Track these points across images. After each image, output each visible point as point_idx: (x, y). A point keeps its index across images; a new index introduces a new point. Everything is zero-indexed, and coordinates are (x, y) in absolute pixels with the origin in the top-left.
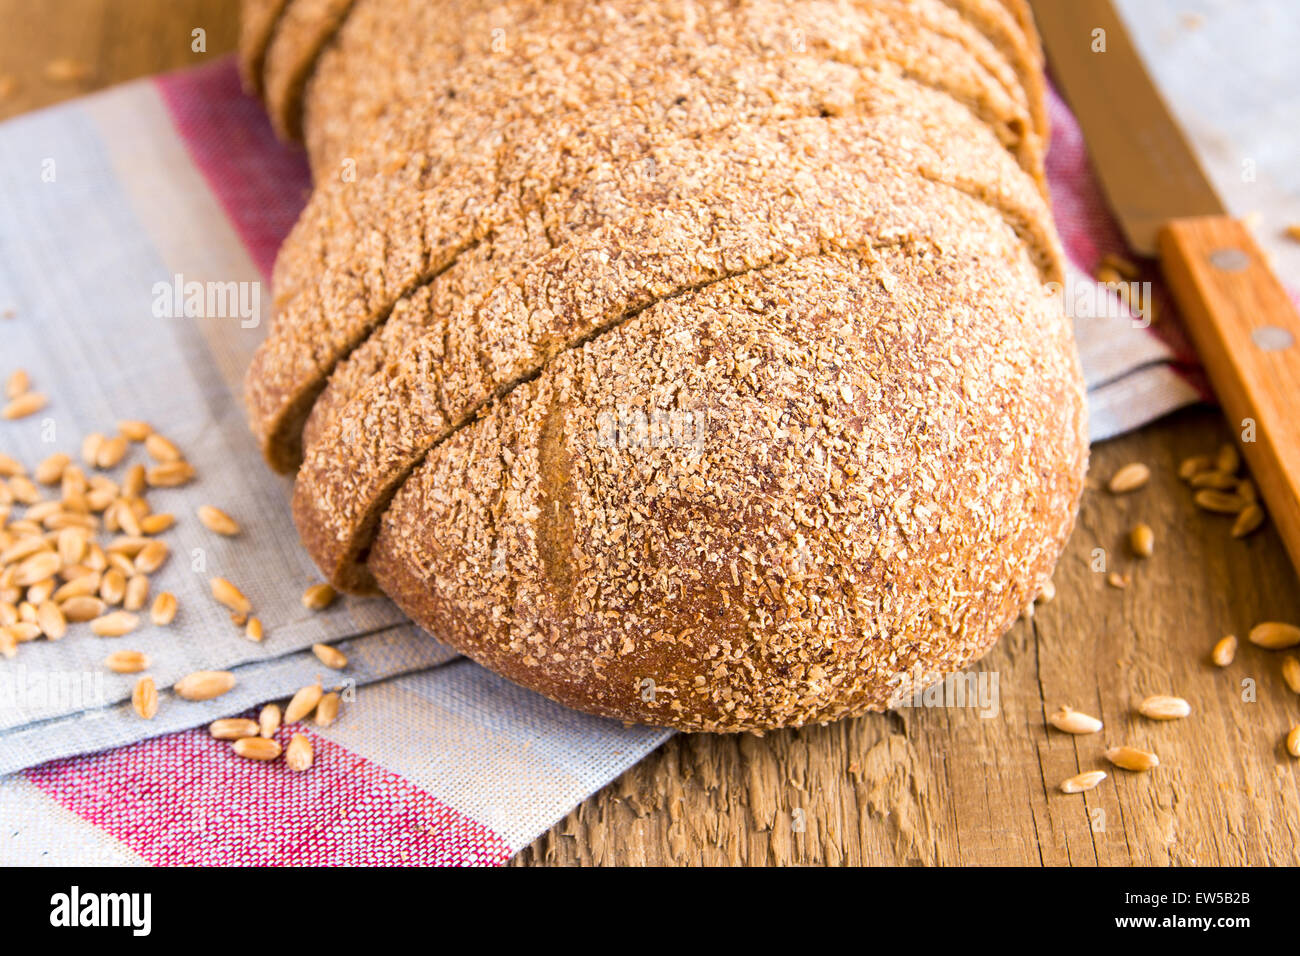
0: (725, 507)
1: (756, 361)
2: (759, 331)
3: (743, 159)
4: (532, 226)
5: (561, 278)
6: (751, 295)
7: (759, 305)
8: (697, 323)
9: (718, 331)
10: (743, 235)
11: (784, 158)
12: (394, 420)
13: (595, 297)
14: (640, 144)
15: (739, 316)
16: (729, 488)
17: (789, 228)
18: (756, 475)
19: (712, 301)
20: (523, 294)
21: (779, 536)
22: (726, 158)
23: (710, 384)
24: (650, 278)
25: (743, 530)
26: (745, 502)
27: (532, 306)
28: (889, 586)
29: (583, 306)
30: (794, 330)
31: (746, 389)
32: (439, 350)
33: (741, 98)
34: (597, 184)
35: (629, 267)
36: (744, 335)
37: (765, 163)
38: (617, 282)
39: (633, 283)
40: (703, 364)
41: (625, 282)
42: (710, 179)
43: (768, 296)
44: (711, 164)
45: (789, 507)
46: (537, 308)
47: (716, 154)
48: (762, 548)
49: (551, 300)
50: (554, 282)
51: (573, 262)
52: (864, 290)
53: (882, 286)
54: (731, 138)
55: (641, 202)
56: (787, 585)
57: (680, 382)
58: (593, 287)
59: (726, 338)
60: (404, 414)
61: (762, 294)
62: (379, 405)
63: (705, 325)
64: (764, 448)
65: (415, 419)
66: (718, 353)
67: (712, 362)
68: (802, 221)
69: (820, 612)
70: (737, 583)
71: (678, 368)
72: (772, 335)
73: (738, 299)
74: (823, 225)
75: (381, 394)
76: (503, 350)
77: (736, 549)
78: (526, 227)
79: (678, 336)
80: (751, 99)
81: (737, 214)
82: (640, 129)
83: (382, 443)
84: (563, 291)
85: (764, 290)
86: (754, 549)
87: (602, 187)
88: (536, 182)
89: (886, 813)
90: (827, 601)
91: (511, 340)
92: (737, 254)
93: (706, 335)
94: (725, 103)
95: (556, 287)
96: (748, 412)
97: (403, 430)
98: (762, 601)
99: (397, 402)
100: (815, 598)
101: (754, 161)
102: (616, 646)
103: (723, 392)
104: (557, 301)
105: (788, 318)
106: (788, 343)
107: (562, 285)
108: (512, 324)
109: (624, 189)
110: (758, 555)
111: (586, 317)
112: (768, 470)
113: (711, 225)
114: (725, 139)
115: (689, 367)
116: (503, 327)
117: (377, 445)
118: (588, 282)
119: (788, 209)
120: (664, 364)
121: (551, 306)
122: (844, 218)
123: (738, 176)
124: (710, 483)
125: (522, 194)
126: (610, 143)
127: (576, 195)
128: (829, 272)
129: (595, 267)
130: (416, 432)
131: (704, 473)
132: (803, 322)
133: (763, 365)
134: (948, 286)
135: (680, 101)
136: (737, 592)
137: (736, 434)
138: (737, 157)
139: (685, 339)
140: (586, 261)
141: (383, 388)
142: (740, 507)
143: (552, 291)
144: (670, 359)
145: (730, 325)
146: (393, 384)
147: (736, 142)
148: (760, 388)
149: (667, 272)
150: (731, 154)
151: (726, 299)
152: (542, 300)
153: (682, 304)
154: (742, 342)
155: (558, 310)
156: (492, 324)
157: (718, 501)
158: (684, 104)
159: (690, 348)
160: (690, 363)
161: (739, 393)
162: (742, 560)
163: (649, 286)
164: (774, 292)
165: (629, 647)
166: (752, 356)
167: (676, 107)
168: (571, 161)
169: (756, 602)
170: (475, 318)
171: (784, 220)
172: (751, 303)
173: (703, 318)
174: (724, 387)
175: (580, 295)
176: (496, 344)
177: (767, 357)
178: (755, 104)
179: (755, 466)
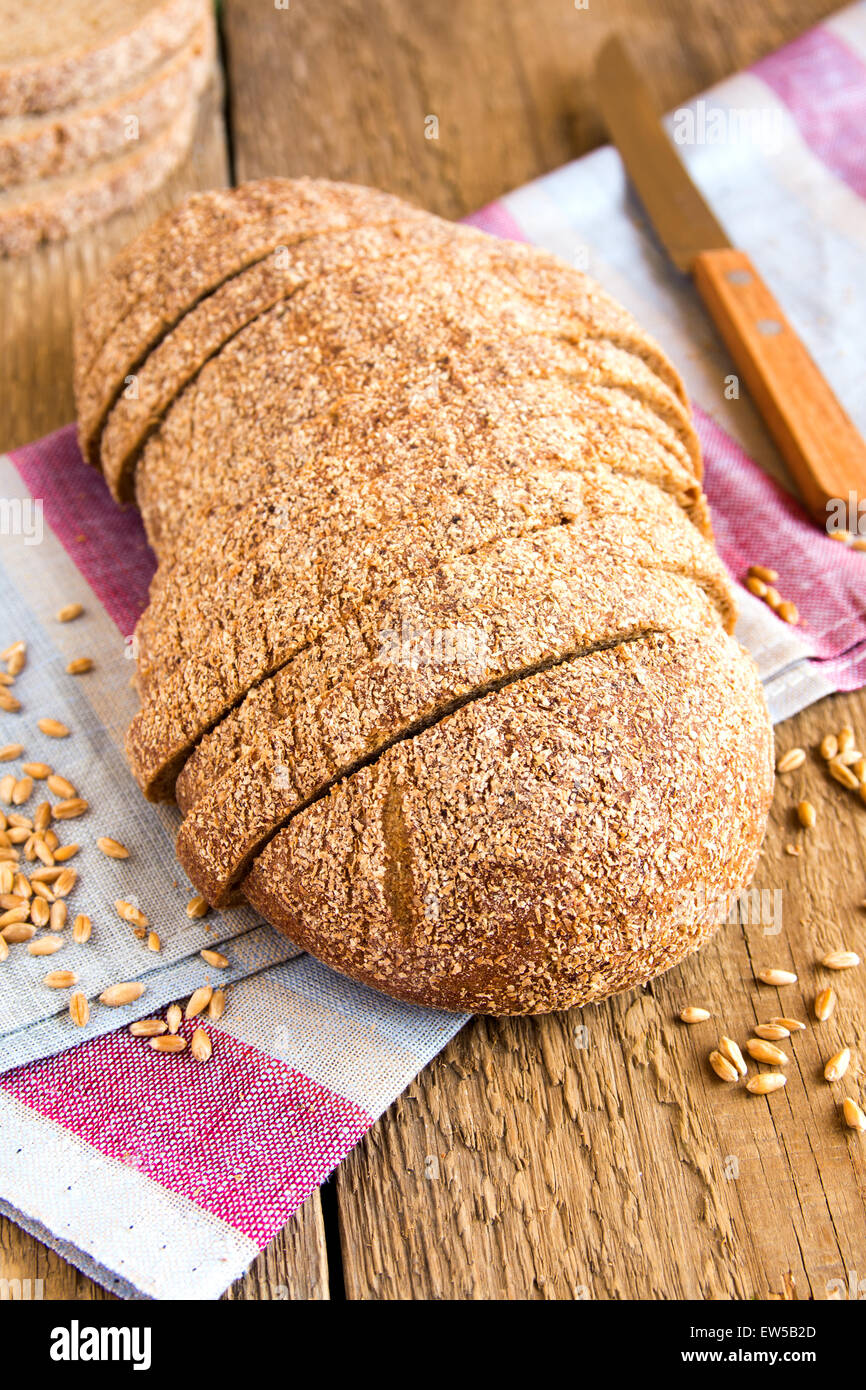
0: (531, 867)
1: (548, 752)
4: (352, 633)
5: (383, 683)
10: (519, 640)
12: (258, 795)
13: (410, 698)
16: (533, 853)
18: (553, 842)
20: (354, 695)
21: (571, 886)
25: (544, 884)
26: (545, 863)
27: (361, 706)
29: (402, 706)
32: (290, 741)
34: (400, 598)
35: (434, 672)
38: (427, 686)
39: (439, 686)
45: (578, 864)
46: (365, 708)
48: (559, 896)
49: (376, 701)
50: (377, 686)
51: (391, 670)
55: (436, 612)
58: (408, 690)
60: (266, 791)
62: (245, 783)
64: (558, 821)
65: (275, 795)
70: (540, 922)
75: (246, 774)
76: (342, 742)
77: (539, 898)
78: (347, 633)
83: (250, 813)
84: (385, 693)
86: (553, 897)
87: (404, 600)
88: (351, 594)
91: (347, 734)
92: (516, 656)
95: (379, 690)
96: (545, 794)
97: (266, 804)
98: (559, 933)
99: (260, 781)
104: (381, 702)
107: (383, 689)
108: (347, 721)
110: (556, 901)
111: (405, 715)
112: (562, 838)
113: (494, 632)
116: (340, 723)
117: (246, 813)
118: (404, 686)
121: (377, 707)
124: (519, 850)
125: (341, 605)
127: (385, 606)
129: (409, 674)
130: (277, 805)
136: (540, 928)
137: (537, 812)
140: (400, 669)
141: (247, 769)
142: (542, 867)
143: (376, 694)
146: (255, 766)
149: (463, 675)
152: (369, 702)
155: (383, 710)
156: (332, 721)
157: (525, 863)
162: (544, 905)
163: (451, 688)
169: (554, 934)
170: (317, 715)
175: (399, 697)
176: (336, 739)
179: (552, 836)
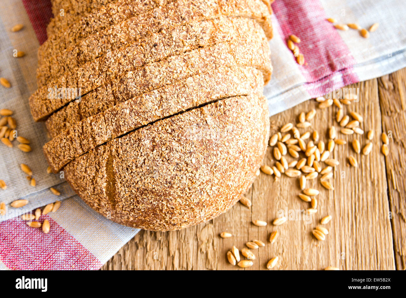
0: (158, 192)
1: (167, 151)
2: (169, 141)
3: (172, 71)
4: (109, 90)
5: (116, 116)
6: (167, 128)
7: (170, 131)
8: (151, 137)
9: (157, 140)
10: (170, 104)
11: (184, 69)
12: (68, 147)
14: (142, 62)
15: (163, 135)
16: (159, 187)
17: (183, 100)
18: (166, 184)
19: (156, 129)
20: (105, 119)
21: (173, 199)
22: (167, 70)
23: (154, 158)
24: (141, 119)
25: (163, 197)
26: (163, 191)
28: (204, 206)
29: (122, 127)
30: (179, 140)
31: (165, 160)
32: (81, 131)
33: (174, 43)
34: (128, 79)
35: (135, 115)
36: (165, 142)
37: (179, 72)
38: (132, 120)
39: (136, 121)
40: (153, 151)
41: (134, 120)
42: (162, 79)
43: (173, 128)
44: (162, 73)
45: (175, 191)
46: (108, 125)
47: (164, 69)
48: (168, 201)
49: (112, 123)
50: (113, 117)
51: (119, 112)
52: (201, 124)
53: (207, 122)
54: (169, 62)
55: (141, 87)
56: (175, 209)
57: (145, 157)
58: (124, 121)
59: (159, 143)
60: (71, 147)
61: (171, 127)
62: (64, 142)
63: (154, 138)
64: (169, 177)
65: (74, 149)
66: (157, 148)
67: (155, 151)
68: (188, 97)
69: (184, 214)
70: (161, 209)
71: (145, 153)
72: (173, 143)
73: (164, 129)
74: (194, 98)
76: (99, 137)
77: (161, 201)
78: (107, 90)
79: (146, 142)
80: (177, 44)
81: (168, 96)
82: (142, 56)
85: (172, 125)
86: (166, 201)
87: (129, 80)
88: (111, 73)
89: (205, 252)
90: (186, 211)
91: (101, 134)
92: (167, 111)
93: (154, 141)
94: (169, 46)
96: (165, 167)
98: (168, 212)
99: (69, 143)
100: (183, 211)
101: (175, 71)
102: (128, 218)
103: (158, 161)
105: (178, 136)
106: (177, 144)
107: (116, 119)
108: (101, 129)
109: (136, 82)
110: (167, 203)
111: (122, 130)
112: (170, 183)
113: (160, 100)
114: (167, 63)
115: (148, 152)
118: (123, 119)
119: (184, 92)
120: (141, 151)
121: (113, 125)
122: (201, 93)
123: (170, 77)
124: (153, 186)
125: (106, 76)
126: (133, 61)
127: (122, 81)
128: (191, 118)
129: (125, 115)
130: (75, 153)
131: (152, 183)
132: (182, 137)
133: (170, 152)
134: (227, 118)
135: (155, 45)
136: (161, 211)
137: (161, 173)
138: (170, 70)
139: (147, 143)
140: (123, 112)
141: (65, 137)
142: (162, 192)
143: (113, 120)
144: (143, 149)
145: (161, 138)
146: (68, 137)
147: (170, 64)
148: (169, 160)
150: (169, 69)
151: (160, 128)
152: (110, 123)
153: (147, 130)
154: (164, 144)
155: (115, 127)
156: (96, 127)
157: (156, 191)
158: (156, 47)
159: (149, 146)
160: (149, 151)
161: (162, 161)
162: (162, 204)
163: (141, 122)
164: (175, 127)
165: (131, 219)
166: (167, 149)
167: (154, 48)
168: (121, 67)
169: (166, 213)
170: (91, 124)
171: (182, 97)
172: (168, 130)
173: (153, 135)
174: (158, 159)
175: (121, 123)
176: (97, 135)
177: (171, 150)
178: (178, 46)
179: (166, 182)
